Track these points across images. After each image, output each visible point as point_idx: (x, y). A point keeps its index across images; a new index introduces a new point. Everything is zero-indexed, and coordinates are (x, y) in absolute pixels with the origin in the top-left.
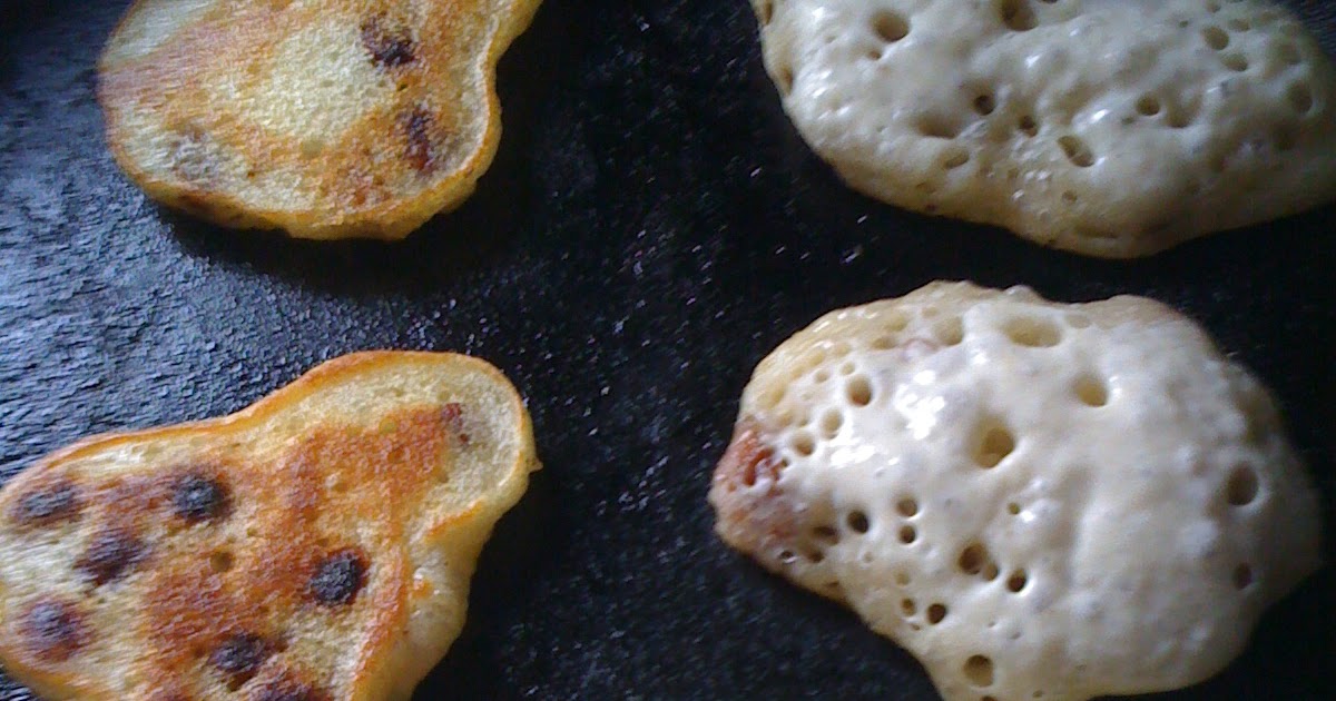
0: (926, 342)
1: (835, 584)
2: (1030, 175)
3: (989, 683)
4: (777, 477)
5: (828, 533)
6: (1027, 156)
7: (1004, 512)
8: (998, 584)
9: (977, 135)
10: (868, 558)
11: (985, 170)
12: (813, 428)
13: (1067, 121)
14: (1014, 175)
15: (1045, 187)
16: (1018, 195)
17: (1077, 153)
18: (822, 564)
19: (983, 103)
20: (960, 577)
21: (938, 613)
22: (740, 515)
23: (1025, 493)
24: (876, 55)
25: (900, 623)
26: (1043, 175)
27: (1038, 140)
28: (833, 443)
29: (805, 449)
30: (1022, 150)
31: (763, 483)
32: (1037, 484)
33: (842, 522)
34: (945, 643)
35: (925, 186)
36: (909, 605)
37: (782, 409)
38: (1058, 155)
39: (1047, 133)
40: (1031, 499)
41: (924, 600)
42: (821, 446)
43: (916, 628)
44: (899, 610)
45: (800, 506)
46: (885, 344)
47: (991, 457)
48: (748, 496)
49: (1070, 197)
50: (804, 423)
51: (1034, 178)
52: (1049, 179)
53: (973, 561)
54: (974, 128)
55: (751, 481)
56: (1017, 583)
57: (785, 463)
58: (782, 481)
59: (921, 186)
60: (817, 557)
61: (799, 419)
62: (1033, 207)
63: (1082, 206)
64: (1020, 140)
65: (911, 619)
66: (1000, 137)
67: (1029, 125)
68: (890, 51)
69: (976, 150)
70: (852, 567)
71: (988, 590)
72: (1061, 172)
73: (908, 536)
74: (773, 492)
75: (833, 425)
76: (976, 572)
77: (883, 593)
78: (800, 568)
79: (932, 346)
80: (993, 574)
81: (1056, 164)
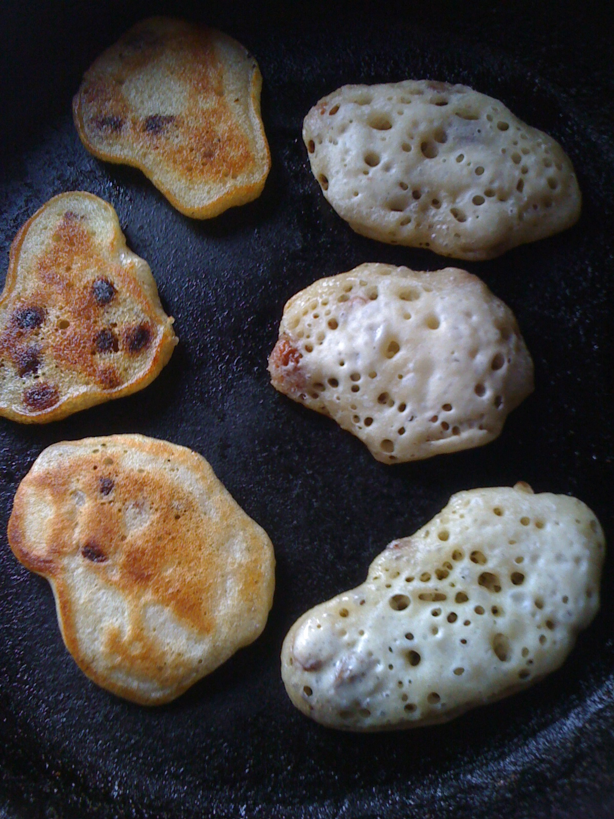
0: (361, 298)
1: (324, 408)
2: (439, 227)
3: (392, 451)
4: (297, 362)
5: (320, 385)
6: (436, 218)
7: (397, 377)
8: (394, 408)
9: (414, 210)
10: (338, 398)
11: (418, 225)
12: (313, 339)
13: (454, 202)
14: (431, 227)
15: (445, 232)
16: (434, 235)
17: (459, 216)
18: (318, 399)
19: (416, 195)
20: (378, 406)
21: (369, 422)
22: (282, 378)
23: (405, 370)
24: (366, 173)
25: (354, 426)
26: (444, 227)
27: (441, 210)
28: (321, 347)
29: (309, 349)
30: (434, 216)
31: (291, 364)
32: (411, 365)
33: (326, 382)
34: (373, 435)
35: (393, 233)
36: (356, 418)
37: (298, 329)
38: (451, 217)
39: (445, 207)
40: (408, 372)
41: (363, 415)
42: (317, 348)
43: (360, 428)
44: (352, 421)
45: (309, 375)
46: (343, 299)
47: (392, 353)
48: (285, 370)
49: (457, 235)
50: (308, 337)
51: (441, 228)
52: (448, 228)
53: (383, 399)
54: (413, 205)
55: (286, 364)
56: (402, 408)
57: (301, 356)
58: (299, 364)
59: (390, 233)
60: (315, 396)
61: (306, 334)
62: (441, 241)
63: (463, 241)
64: (433, 211)
65: (358, 424)
66: (424, 209)
67: (436, 203)
68: (373, 170)
69: (414, 216)
70: (331, 402)
71: (390, 411)
72: (453, 225)
73: (355, 389)
74: (296, 369)
75: (321, 339)
76: (385, 403)
77: (345, 413)
78: (309, 401)
79: (364, 301)
80: (392, 404)
81: (450, 221)
